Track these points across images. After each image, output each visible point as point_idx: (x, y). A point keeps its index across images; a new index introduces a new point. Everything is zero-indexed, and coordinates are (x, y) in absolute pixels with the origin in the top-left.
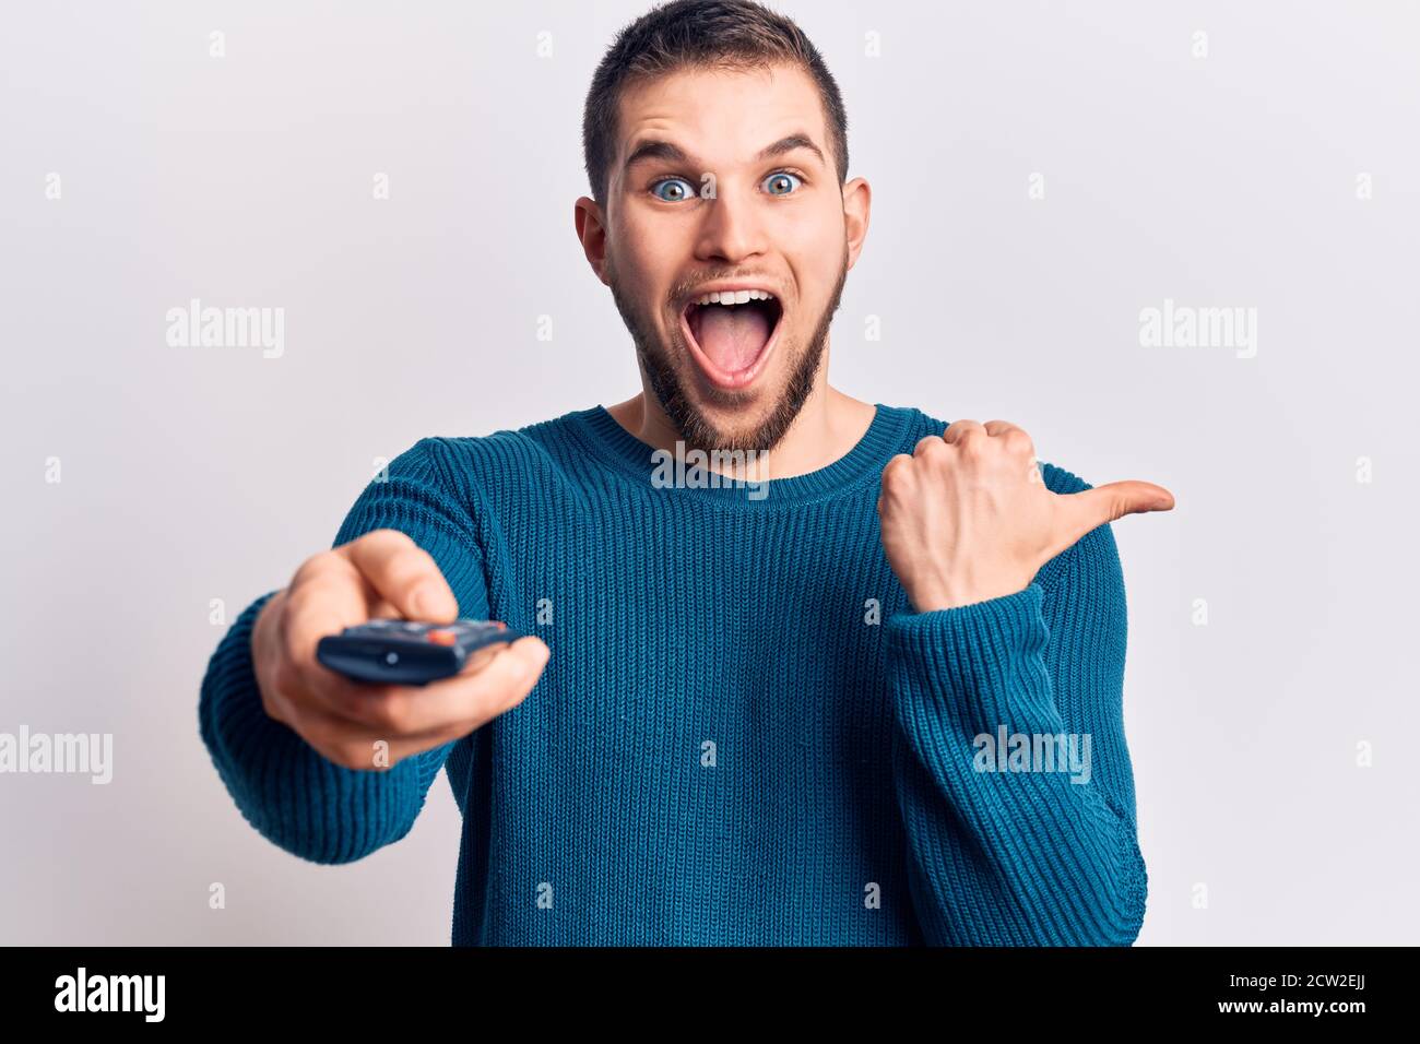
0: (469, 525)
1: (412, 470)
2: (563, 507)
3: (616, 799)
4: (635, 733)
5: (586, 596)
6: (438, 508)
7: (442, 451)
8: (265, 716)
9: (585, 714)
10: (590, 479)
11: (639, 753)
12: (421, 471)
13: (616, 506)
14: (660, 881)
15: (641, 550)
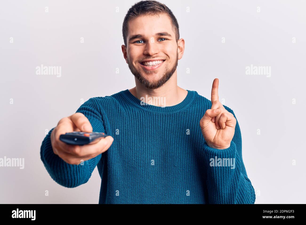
0: (100, 116)
1: (88, 105)
2: (121, 113)
3: (133, 176)
4: (136, 163)
5: (125, 133)
6: (94, 113)
7: (95, 101)
8: (54, 154)
9: (126, 158)
10: (126, 108)
11: (137, 167)
12: (90, 105)
13: (132, 113)
14: (142, 193)
15: (137, 123)
